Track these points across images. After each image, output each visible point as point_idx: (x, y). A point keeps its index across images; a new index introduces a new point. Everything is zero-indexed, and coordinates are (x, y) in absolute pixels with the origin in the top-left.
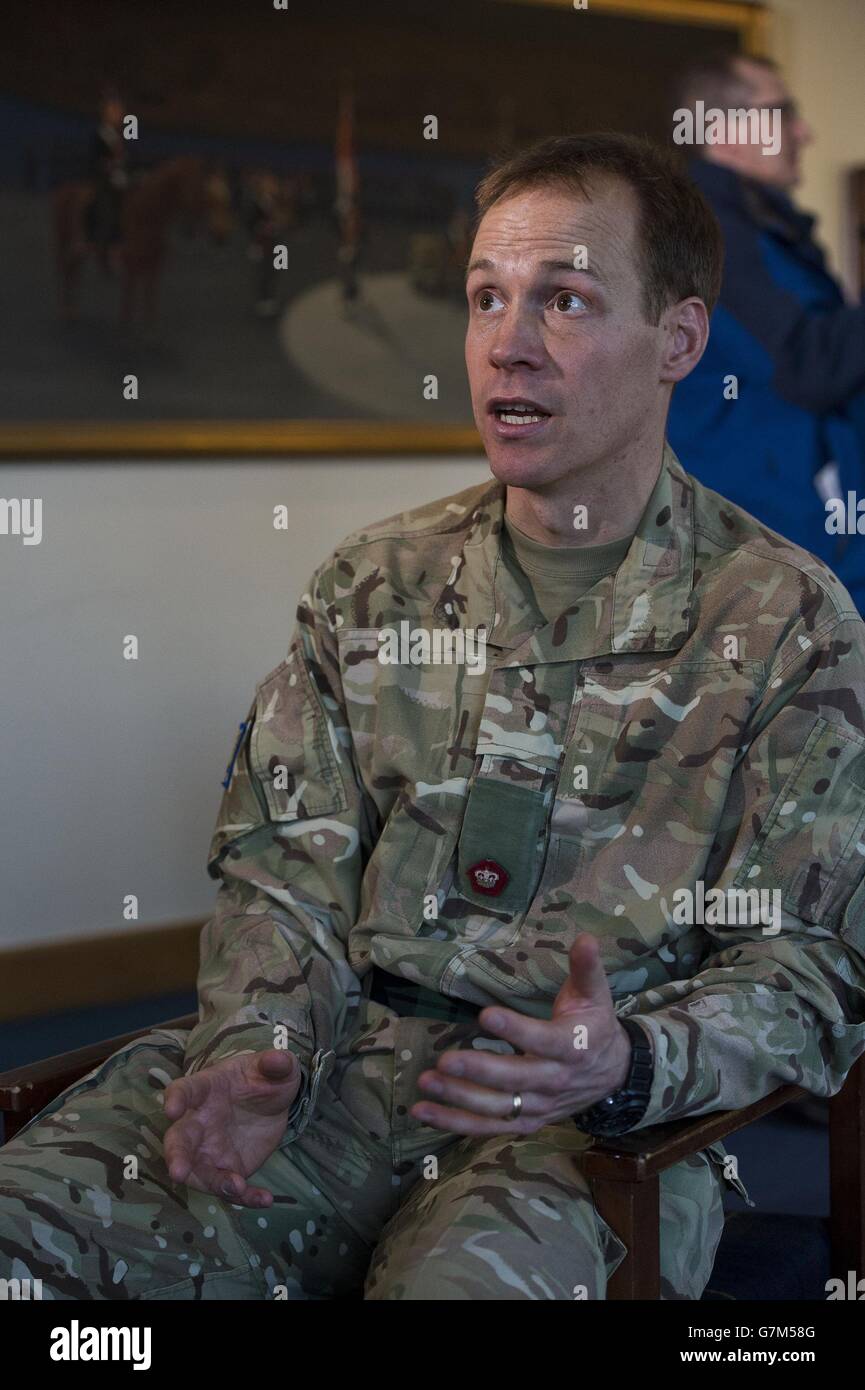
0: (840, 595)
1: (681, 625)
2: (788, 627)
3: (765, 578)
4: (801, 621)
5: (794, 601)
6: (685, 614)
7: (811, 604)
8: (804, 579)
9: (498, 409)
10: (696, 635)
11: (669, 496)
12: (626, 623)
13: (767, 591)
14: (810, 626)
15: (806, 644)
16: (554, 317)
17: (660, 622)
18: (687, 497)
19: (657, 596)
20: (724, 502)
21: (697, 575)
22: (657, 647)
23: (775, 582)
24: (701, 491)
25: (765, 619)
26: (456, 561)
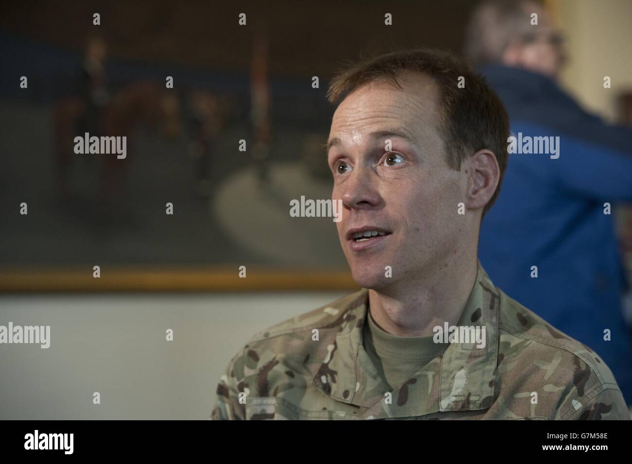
0: (603, 372)
1: (489, 392)
2: (565, 393)
3: (548, 359)
4: (574, 389)
5: (570, 375)
6: (491, 384)
7: (581, 378)
8: (576, 360)
9: (353, 236)
10: (500, 400)
11: (481, 301)
12: (450, 390)
13: (550, 369)
14: (581, 393)
15: (577, 405)
16: (385, 170)
17: (473, 389)
18: (494, 302)
19: (471, 371)
20: (520, 307)
21: (500, 358)
22: (472, 407)
23: (556, 362)
24: (505, 298)
25: (548, 388)
26: (330, 348)
